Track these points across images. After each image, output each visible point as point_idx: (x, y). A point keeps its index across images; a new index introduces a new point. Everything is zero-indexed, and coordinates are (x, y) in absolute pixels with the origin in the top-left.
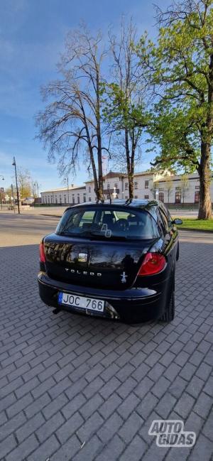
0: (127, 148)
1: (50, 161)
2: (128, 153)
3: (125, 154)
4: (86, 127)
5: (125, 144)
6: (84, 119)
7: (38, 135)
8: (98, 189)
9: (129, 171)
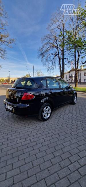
0: (75, 57)
1: (44, 66)
2: (75, 59)
3: (74, 60)
4: (58, 51)
5: (74, 56)
6: (57, 48)
7: (38, 56)
8: (62, 76)
9: (76, 67)
